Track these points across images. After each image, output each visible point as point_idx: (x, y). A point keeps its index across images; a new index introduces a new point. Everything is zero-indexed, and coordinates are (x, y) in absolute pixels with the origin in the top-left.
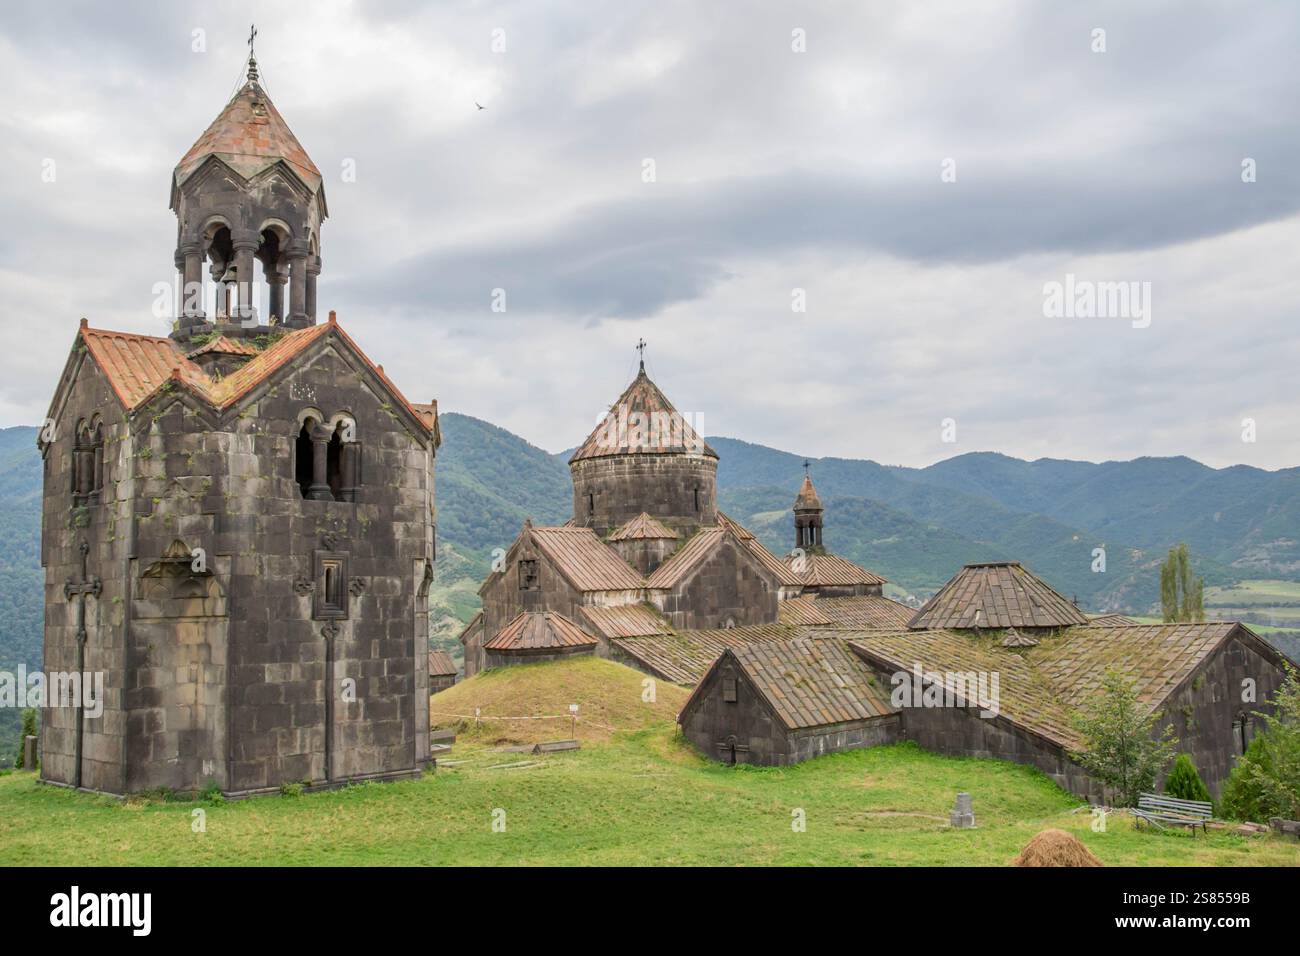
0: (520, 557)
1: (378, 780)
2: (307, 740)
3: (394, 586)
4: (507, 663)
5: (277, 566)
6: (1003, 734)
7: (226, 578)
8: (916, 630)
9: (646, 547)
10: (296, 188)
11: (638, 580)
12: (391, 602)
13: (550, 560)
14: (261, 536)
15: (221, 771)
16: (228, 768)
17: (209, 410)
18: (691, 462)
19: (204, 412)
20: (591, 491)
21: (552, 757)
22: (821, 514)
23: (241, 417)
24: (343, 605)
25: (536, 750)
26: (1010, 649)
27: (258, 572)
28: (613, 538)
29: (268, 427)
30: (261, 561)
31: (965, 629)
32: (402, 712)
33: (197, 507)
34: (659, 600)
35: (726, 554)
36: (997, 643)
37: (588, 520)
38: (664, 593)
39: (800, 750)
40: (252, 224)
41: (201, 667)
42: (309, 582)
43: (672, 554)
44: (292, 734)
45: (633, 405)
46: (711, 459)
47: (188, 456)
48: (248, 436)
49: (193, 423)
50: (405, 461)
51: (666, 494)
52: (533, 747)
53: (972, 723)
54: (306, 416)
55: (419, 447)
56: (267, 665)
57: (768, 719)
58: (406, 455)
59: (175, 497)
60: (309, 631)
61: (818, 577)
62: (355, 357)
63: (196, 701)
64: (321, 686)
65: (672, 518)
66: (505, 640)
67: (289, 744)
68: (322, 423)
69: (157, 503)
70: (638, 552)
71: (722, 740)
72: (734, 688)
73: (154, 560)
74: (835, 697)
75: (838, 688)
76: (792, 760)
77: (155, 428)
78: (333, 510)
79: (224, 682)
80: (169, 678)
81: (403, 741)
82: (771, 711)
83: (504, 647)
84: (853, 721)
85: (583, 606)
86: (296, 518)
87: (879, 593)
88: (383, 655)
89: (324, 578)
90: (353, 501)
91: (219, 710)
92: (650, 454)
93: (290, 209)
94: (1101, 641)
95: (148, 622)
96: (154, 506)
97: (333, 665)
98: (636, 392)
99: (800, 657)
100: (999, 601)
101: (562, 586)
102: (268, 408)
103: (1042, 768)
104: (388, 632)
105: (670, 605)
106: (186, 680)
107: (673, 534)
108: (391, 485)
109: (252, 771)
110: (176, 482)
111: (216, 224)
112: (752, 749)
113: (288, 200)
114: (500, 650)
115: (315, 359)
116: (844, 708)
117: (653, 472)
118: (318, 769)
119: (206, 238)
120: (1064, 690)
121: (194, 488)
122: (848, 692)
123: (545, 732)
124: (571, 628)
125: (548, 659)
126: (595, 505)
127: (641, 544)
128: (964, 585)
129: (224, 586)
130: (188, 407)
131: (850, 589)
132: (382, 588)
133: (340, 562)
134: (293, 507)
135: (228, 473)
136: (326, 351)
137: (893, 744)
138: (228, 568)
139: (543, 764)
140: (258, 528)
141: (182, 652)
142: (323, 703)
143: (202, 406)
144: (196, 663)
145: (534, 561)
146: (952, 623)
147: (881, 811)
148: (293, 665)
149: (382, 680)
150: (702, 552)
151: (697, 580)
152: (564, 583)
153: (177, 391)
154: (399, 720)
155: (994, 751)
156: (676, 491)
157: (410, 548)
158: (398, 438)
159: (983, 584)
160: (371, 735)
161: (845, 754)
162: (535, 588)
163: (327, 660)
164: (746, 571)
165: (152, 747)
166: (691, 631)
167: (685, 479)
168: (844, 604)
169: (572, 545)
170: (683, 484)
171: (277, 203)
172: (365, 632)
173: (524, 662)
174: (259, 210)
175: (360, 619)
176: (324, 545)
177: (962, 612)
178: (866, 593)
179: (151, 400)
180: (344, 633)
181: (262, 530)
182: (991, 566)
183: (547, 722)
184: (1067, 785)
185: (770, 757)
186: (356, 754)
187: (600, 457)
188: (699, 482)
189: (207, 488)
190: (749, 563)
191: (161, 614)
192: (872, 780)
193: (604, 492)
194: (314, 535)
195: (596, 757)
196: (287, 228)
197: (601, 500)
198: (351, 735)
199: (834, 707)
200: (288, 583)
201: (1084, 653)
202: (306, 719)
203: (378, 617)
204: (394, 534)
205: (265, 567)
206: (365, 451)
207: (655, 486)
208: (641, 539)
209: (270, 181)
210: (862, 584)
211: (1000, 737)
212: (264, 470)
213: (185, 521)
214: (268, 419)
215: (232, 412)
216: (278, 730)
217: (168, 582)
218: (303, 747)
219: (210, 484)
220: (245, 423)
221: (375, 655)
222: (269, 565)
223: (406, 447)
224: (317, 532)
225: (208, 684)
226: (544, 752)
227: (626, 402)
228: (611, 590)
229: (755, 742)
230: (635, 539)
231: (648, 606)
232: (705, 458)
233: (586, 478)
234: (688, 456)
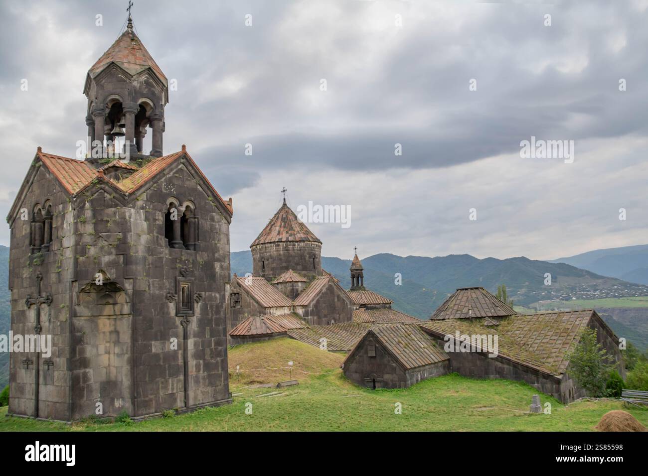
1: (211, 406)
2: (174, 385)
3: (216, 298)
4: (244, 342)
5: (157, 285)
6: (506, 366)
7: (130, 292)
9: (293, 286)
10: (156, 83)
11: (288, 302)
12: (214, 306)
13: (248, 293)
14: (149, 268)
15: (128, 405)
16: (133, 403)
17: (121, 195)
18: (311, 245)
19: (117, 196)
20: (263, 260)
21: (290, 389)
22: (363, 271)
23: (138, 200)
24: (191, 308)
25: (279, 386)
26: (488, 327)
27: (147, 288)
28: (276, 282)
29: (151, 207)
30: (149, 283)
31: (465, 318)
32: (222, 367)
33: (113, 251)
34: (300, 311)
35: (330, 289)
36: (481, 324)
37: (261, 274)
38: (303, 308)
39: (411, 379)
40: (135, 100)
41: (112, 345)
42: (174, 295)
43: (304, 289)
44: (167, 381)
45: (282, 219)
46: (319, 244)
47: (108, 221)
48: (142, 211)
49: (110, 203)
50: (220, 229)
51: (301, 260)
52: (275, 384)
53: (488, 362)
54: (170, 201)
55: (226, 222)
56: (153, 342)
57: (394, 365)
58: (220, 226)
59: (100, 245)
60: (174, 323)
61: (365, 301)
62: (195, 171)
63: (109, 365)
64: (181, 354)
65: (303, 272)
66: (242, 330)
67: (166, 388)
68: (179, 206)
69: (89, 249)
70: (289, 288)
71: (368, 377)
72: (374, 349)
73: (88, 282)
74: (421, 352)
75: (421, 348)
76: (408, 384)
77: (87, 205)
78: (185, 255)
79: (129, 353)
80: (94, 351)
81: (223, 384)
82: (396, 360)
83: (242, 334)
84: (432, 363)
85: (266, 314)
86: (166, 258)
87: (390, 307)
88: (212, 336)
89: (181, 293)
90: (195, 250)
91: (126, 369)
92: (293, 241)
93: (153, 93)
94: (530, 321)
95: (82, 318)
96: (87, 250)
97: (187, 342)
98: (283, 213)
99: (402, 333)
100: (479, 305)
101: (254, 306)
102: (151, 196)
103: (527, 381)
104: (213, 323)
105: (306, 314)
106: (104, 353)
107: (305, 280)
108: (213, 242)
109: (147, 404)
110: (100, 236)
111: (113, 100)
112: (385, 381)
113: (153, 89)
114: (240, 335)
115: (175, 170)
116: (427, 357)
117: (294, 250)
118: (181, 401)
119: (107, 107)
120: (524, 344)
121: (111, 240)
122: (425, 349)
123: (275, 376)
124: (275, 324)
125: (264, 340)
126: (265, 266)
127: (290, 284)
128: (460, 298)
129: (129, 297)
130: (107, 193)
132: (211, 299)
133: (189, 284)
134: (165, 252)
135: (131, 231)
136: (181, 166)
137: (448, 375)
138: (131, 286)
140: (147, 264)
141: (101, 336)
142: (183, 364)
143: (116, 192)
144: (109, 342)
145: (238, 294)
146: (458, 316)
147: (481, 407)
148: (167, 342)
149: (211, 350)
150: (320, 288)
151: (318, 301)
152: (255, 304)
153: (101, 184)
154: (220, 372)
155: (501, 375)
156: (305, 259)
157: (224, 277)
158: (217, 217)
159: (470, 297)
160: (207, 381)
161: (429, 380)
162: (239, 307)
163: (184, 339)
164: (338, 296)
165: (85, 392)
166: (316, 326)
167: (309, 254)
170: (308, 256)
171: (147, 90)
172: (202, 323)
173: (253, 341)
174: (137, 93)
175: (200, 316)
176: (181, 274)
177: (461, 311)
178: (385, 308)
179: (86, 189)
180: (192, 324)
181: (149, 265)
182: (471, 289)
184: (541, 389)
185: (396, 384)
186: (200, 392)
187: (267, 243)
188: (315, 255)
189: (119, 239)
190: (340, 293)
191: (90, 314)
192: (454, 392)
193: (270, 260)
194: (177, 268)
195: (311, 388)
196: (152, 104)
197: (268, 264)
198: (197, 381)
199: (422, 357)
200: (163, 295)
201: (524, 327)
202: (174, 374)
203: (208, 314)
204: (215, 269)
205: (151, 286)
206: (200, 223)
207: (296, 256)
208: (290, 282)
209: (144, 78)
210: (383, 303)
211: (504, 368)
212: (150, 231)
213: (106, 259)
214: (152, 202)
215: (133, 197)
216: (160, 380)
217: (93, 295)
218: (173, 389)
219: (121, 237)
220: (140, 203)
221: (207, 336)
222: (153, 284)
223: (220, 222)
224: (177, 267)
225: (117, 354)
226: (283, 386)
227: (278, 217)
228: (279, 307)
229: (387, 377)
230: (288, 282)
231: (295, 314)
232: (317, 243)
233: (260, 253)
234: (310, 243)
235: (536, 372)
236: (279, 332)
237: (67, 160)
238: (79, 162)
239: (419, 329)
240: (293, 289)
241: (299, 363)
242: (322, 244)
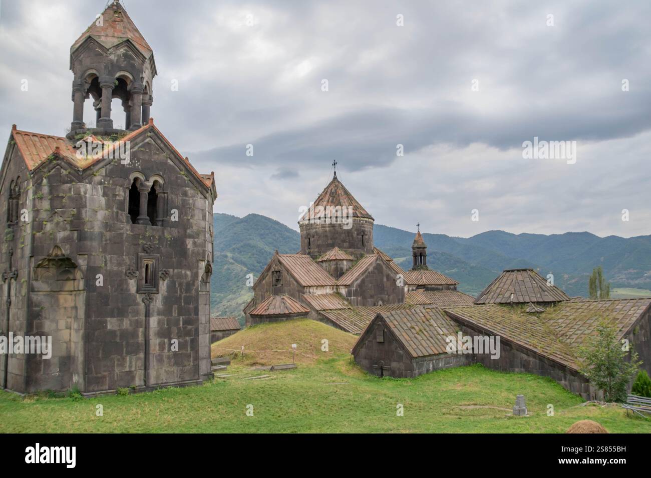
0: (272, 270)
1: (176, 386)
2: (134, 363)
3: (186, 275)
4: (261, 322)
5: (116, 262)
6: (531, 359)
7: (84, 268)
8: (479, 304)
9: (337, 264)
10: (136, 55)
11: (333, 281)
12: (184, 284)
13: (288, 271)
14: (106, 244)
15: (81, 381)
16: (84, 379)
17: (75, 170)
18: (360, 221)
19: (72, 172)
20: (309, 237)
21: (281, 373)
22: (426, 250)
23: (95, 175)
24: (155, 285)
25: (272, 369)
26: (530, 313)
27: (103, 265)
28: (320, 260)
29: (111, 182)
30: (106, 258)
31: (506, 303)
32: (191, 347)
33: (68, 226)
34: (343, 291)
35: (378, 268)
36: (523, 310)
37: (307, 251)
38: (346, 288)
39: (419, 369)
40: (111, 73)
41: (73, 320)
42: (135, 272)
43: (350, 268)
44: (124, 359)
45: (331, 193)
46: (370, 220)
47: (63, 197)
48: (99, 186)
49: (66, 178)
50: (194, 205)
51: (347, 237)
52: (270, 367)
53: (514, 354)
54: (135, 176)
55: (203, 197)
56: (108, 319)
57: (401, 352)
58: (194, 201)
59: (55, 221)
60: (135, 300)
62: (165, 145)
63: (70, 340)
64: (142, 332)
65: (350, 250)
66: (260, 310)
67: (122, 365)
68: (145, 181)
69: (46, 225)
70: (333, 267)
71: (376, 364)
72: (382, 334)
73: (43, 257)
74: (438, 340)
75: (439, 334)
76: (415, 374)
77: (45, 181)
78: (150, 230)
79: (83, 329)
80: (54, 326)
81: (192, 364)
82: (403, 347)
83: (259, 314)
85: (304, 294)
86: (127, 234)
88: (180, 314)
89: (144, 270)
90: (162, 225)
91: (81, 345)
93: (133, 66)
94: (579, 309)
95: (41, 293)
96: (44, 226)
97: (149, 320)
98: (332, 187)
99: (419, 318)
100: (523, 289)
101: (294, 284)
102: (111, 171)
103: (553, 378)
104: (182, 301)
105: (349, 294)
106: (65, 328)
107: (351, 258)
108: (185, 217)
109: (99, 381)
110: (56, 212)
111: (93, 75)
112: (392, 369)
113: (133, 62)
114: (257, 315)
115: (140, 145)
116: (443, 345)
117: (340, 226)
118: (140, 379)
119: (86, 82)
120: (562, 335)
121: (66, 215)
122: (444, 336)
123: (278, 359)
124: (296, 304)
125: (283, 320)
126: (311, 243)
127: (334, 263)
128: (504, 280)
129: (83, 273)
130: (64, 169)
131: (441, 287)
132: (180, 276)
133: (154, 261)
134: (126, 228)
135: (86, 207)
136: (147, 140)
137: (470, 365)
138: (86, 262)
139: (275, 377)
140: (104, 240)
141: (62, 311)
142: (143, 342)
143: (71, 168)
144: (71, 317)
145: (279, 271)
146: (498, 301)
147: (469, 405)
148: (125, 319)
149: (179, 329)
150: (366, 267)
151: (363, 281)
152: (295, 282)
153: (58, 160)
154: (189, 352)
155: (527, 368)
156: (352, 236)
158: (190, 192)
159: (515, 280)
160: (173, 360)
161: (443, 371)
162: (280, 285)
163: (146, 317)
164: (388, 276)
165: (42, 365)
166: (360, 307)
167: (357, 230)
168: (438, 294)
169: (299, 263)
170: (356, 232)
171: (125, 63)
172: (169, 301)
173: (270, 321)
174: (115, 67)
175: (166, 293)
176: (144, 250)
177: (503, 294)
178: (449, 289)
179: (43, 165)
180: (156, 301)
181: (106, 240)
182: (518, 271)
183: (281, 354)
184: (569, 388)
185: (402, 373)
186: (163, 371)
188: (364, 232)
189: (73, 215)
190: (390, 272)
191: (49, 289)
192: (460, 386)
193: (315, 236)
194: (139, 244)
195: (305, 373)
196: (131, 77)
197: (314, 241)
198: (160, 360)
199: (437, 345)
200: (122, 272)
201: (570, 315)
202: (134, 351)
203: (176, 292)
204: (187, 245)
205: (108, 262)
206: (170, 198)
207: (342, 233)
208: (334, 260)
209: (122, 51)
210: (446, 284)
211: (530, 361)
212: (108, 206)
213: (61, 235)
214: (111, 177)
215: (88, 172)
216: (115, 357)
217: (53, 271)
218: (130, 367)
219: (75, 213)
220: (97, 178)
221: (175, 314)
222: (111, 261)
223: (194, 197)
224: (140, 243)
225: (76, 329)
226: (276, 370)
227: (327, 192)
228: (319, 286)
229: (394, 365)
230: (332, 260)
231: (338, 294)
232: (367, 219)
233: (307, 230)
234: (358, 219)
235: (563, 368)
236: (298, 313)
237: (43, 137)
238: (56, 139)
239: (444, 313)
240: (337, 267)
241: (311, 346)
242: (374, 220)
